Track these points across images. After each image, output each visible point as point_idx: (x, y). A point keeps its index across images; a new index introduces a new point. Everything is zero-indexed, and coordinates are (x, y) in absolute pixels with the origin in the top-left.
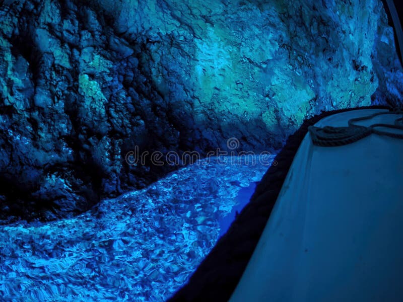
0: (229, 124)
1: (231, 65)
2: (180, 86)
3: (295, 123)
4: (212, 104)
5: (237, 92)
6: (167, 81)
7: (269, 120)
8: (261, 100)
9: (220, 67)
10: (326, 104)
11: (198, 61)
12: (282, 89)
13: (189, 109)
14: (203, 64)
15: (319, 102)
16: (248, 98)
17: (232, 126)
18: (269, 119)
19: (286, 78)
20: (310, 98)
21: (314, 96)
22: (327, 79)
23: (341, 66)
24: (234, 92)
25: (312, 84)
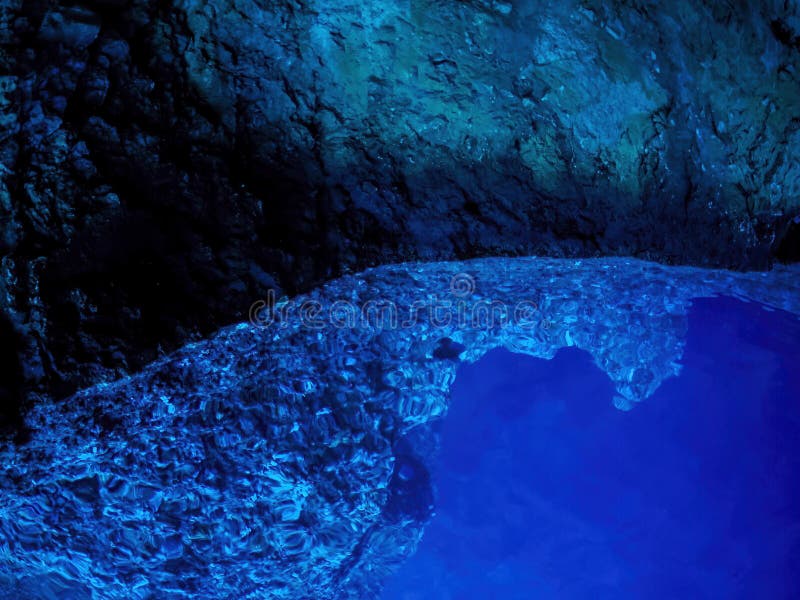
0: (428, 171)
1: (408, 14)
2: (274, 82)
3: (613, 172)
4: (373, 122)
5: (437, 86)
6: (230, 78)
7: (541, 160)
8: (513, 105)
9: (378, 23)
10: (698, 126)
11: (317, 14)
12: (568, 75)
13: (305, 140)
14: (332, 20)
15: (676, 117)
16: (471, 100)
17: (437, 176)
18: (539, 158)
19: (579, 45)
20: (653, 105)
21: (664, 100)
22: (697, 52)
23: (740, 22)
24: (427, 85)
25: (654, 62)
